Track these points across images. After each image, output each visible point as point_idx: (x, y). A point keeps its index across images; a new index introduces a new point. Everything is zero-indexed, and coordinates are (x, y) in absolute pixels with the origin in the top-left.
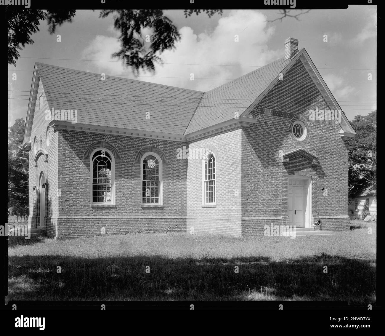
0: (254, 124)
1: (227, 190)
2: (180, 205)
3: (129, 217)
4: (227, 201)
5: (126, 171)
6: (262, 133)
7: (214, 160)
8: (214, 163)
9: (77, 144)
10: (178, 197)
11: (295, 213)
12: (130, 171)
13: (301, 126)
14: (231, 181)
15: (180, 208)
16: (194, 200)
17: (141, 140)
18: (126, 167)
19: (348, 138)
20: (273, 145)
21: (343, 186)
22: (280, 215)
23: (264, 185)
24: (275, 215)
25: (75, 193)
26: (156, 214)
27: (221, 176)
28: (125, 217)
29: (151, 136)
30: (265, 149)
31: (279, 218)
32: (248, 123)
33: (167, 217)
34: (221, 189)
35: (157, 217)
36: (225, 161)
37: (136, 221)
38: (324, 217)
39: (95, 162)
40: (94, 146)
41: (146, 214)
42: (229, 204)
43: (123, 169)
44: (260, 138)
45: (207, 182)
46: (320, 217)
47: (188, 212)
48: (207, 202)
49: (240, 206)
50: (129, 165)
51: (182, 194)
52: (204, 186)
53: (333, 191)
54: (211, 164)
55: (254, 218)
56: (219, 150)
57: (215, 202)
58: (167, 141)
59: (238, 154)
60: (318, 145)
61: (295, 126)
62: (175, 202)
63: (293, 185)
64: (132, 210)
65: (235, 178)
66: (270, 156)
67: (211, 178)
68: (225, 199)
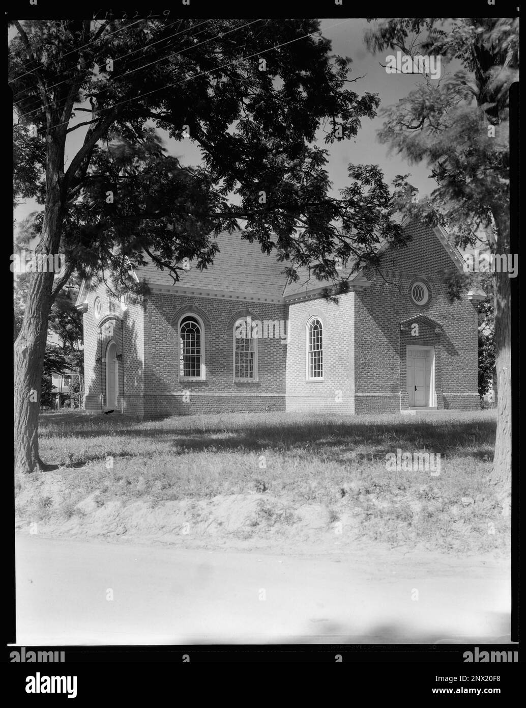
0: (368, 288)
1: (337, 362)
2: (278, 380)
3: (221, 394)
4: (337, 374)
5: (217, 340)
6: (377, 298)
7: (321, 328)
8: (321, 331)
9: (164, 309)
10: (275, 371)
11: (416, 390)
12: (222, 340)
13: (422, 289)
14: (343, 352)
15: (278, 384)
16: (296, 375)
17: (233, 304)
18: (217, 336)
19: (478, 300)
20: (389, 310)
21: (472, 358)
22: (398, 392)
23: (380, 357)
24: (392, 391)
25: (161, 366)
26: (251, 391)
27: (329, 346)
28: (216, 394)
29: (245, 298)
30: (380, 316)
31: (396, 394)
32: (362, 287)
33: (263, 394)
34: (330, 361)
35: (252, 394)
36: (334, 330)
37: (229, 399)
38: (449, 394)
39: (183, 330)
40: (182, 311)
41: (240, 391)
42: (340, 378)
43: (214, 338)
44: (375, 304)
45: (312, 353)
46: (445, 394)
47: (287, 389)
48: (312, 376)
49: (353, 380)
50: (221, 332)
51: (281, 368)
52: (308, 358)
53: (460, 364)
54: (318, 332)
55: (368, 394)
56: (327, 316)
57: (322, 376)
58: (263, 304)
59: (350, 322)
60: (442, 310)
61: (415, 288)
62: (272, 376)
63: (413, 357)
64: (223, 387)
65: (347, 348)
66: (386, 324)
67: (318, 349)
68: (335, 373)
